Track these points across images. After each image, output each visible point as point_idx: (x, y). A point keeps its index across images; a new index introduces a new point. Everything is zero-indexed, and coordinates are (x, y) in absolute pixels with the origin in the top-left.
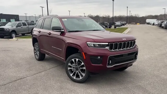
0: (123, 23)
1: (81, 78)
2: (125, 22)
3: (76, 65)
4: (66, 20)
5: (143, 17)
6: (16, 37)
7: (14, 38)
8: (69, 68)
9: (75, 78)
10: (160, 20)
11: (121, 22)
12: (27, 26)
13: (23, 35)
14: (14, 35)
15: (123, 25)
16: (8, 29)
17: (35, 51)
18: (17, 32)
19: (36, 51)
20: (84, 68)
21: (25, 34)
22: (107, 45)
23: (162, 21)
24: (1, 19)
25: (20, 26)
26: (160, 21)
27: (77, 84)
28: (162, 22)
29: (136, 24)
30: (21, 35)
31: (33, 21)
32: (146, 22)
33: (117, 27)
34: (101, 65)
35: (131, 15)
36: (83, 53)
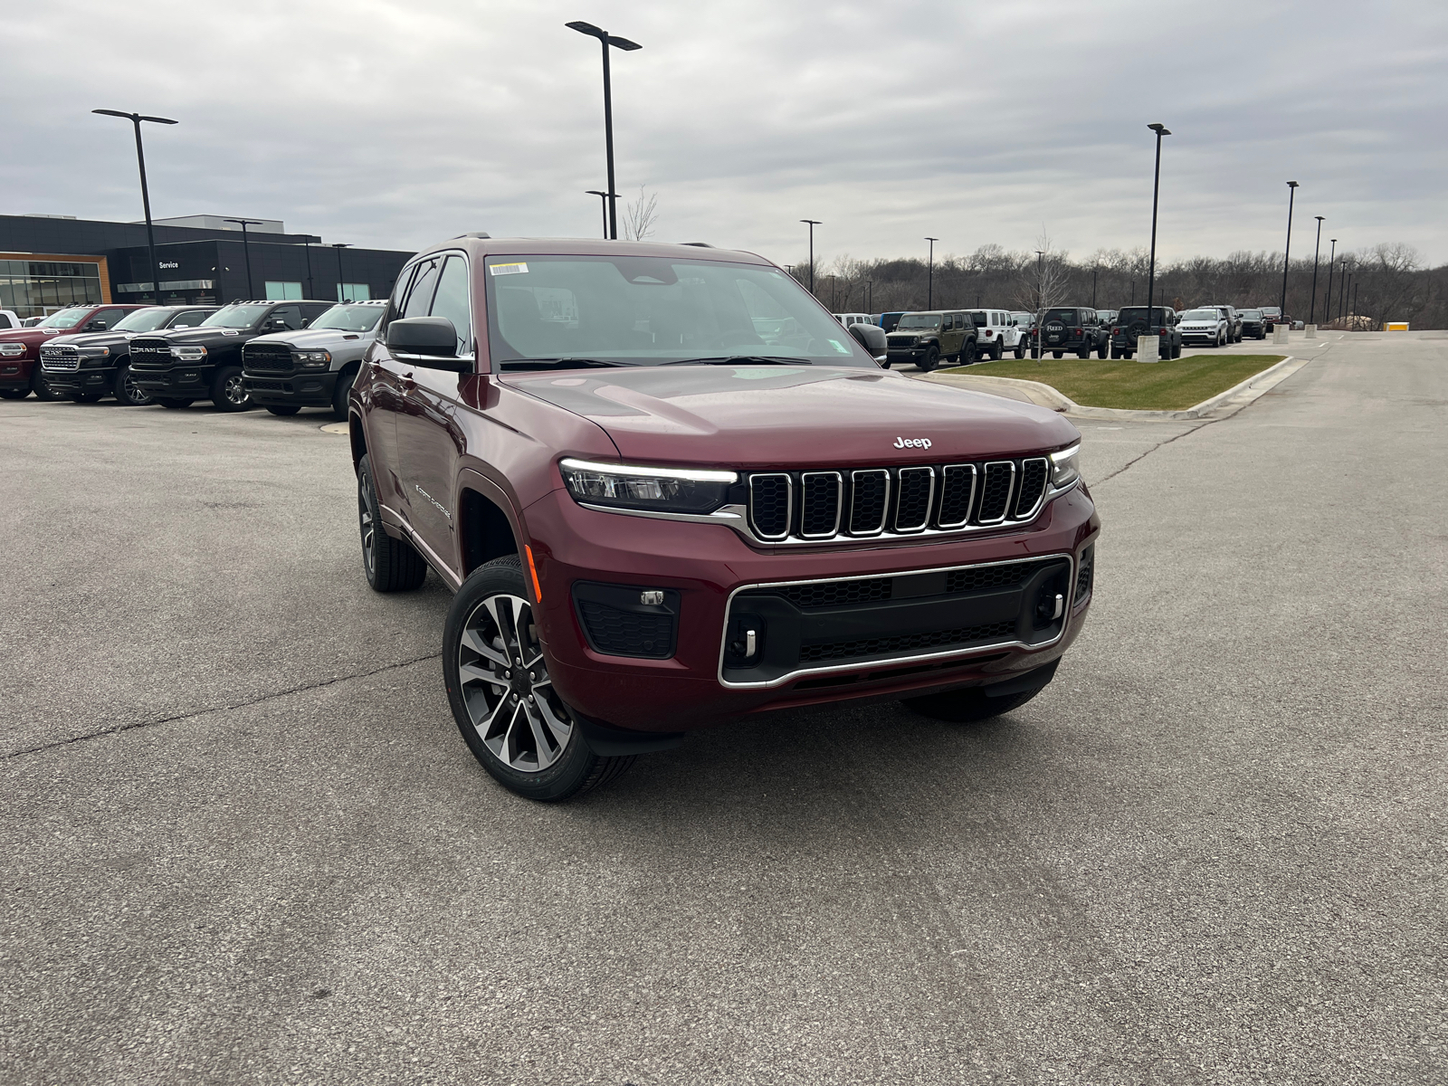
0: (1252, 315)
1: (544, 760)
2: (1274, 312)
3: (514, 653)
8: (468, 674)
9: (504, 756)
11: (1233, 313)
15: (1253, 332)
16: (323, 351)
17: (366, 519)
19: (369, 515)
22: (728, 495)
24: (339, 286)
29: (1378, 326)
33: (1186, 353)
34: (669, 664)
36: (528, 549)
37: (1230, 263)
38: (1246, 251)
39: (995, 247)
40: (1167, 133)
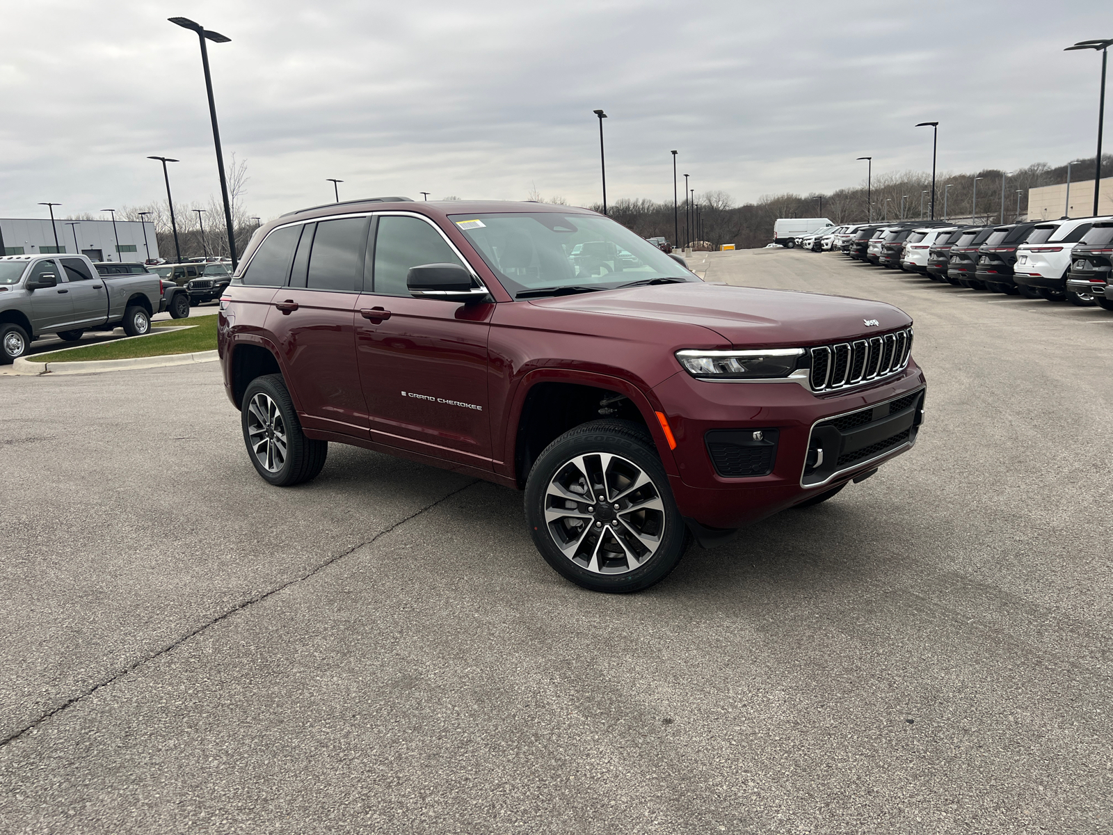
1: (633, 563)
3: (599, 493)
4: (479, 223)
5: (748, 209)
6: (28, 351)
7: (21, 362)
8: (551, 515)
9: (593, 566)
10: (854, 222)
12: (97, 281)
13: (71, 338)
14: (13, 341)
17: (252, 431)
18: (32, 321)
19: (259, 426)
20: (656, 504)
21: (85, 335)
22: (798, 363)
23: (866, 226)
25: (53, 283)
26: (852, 228)
27: (611, 601)
28: (869, 233)
29: (719, 249)
30: (56, 338)
31: (100, 251)
32: (771, 231)
34: (769, 478)
35: (681, 199)
36: (661, 417)
37: (617, 207)
38: (627, 199)
39: (455, 199)
40: (605, 116)
